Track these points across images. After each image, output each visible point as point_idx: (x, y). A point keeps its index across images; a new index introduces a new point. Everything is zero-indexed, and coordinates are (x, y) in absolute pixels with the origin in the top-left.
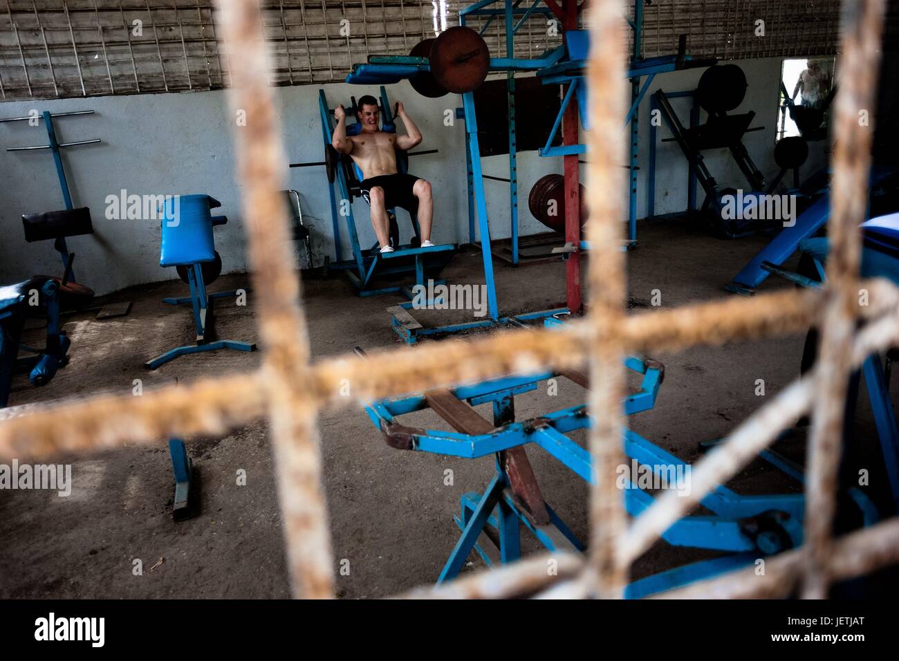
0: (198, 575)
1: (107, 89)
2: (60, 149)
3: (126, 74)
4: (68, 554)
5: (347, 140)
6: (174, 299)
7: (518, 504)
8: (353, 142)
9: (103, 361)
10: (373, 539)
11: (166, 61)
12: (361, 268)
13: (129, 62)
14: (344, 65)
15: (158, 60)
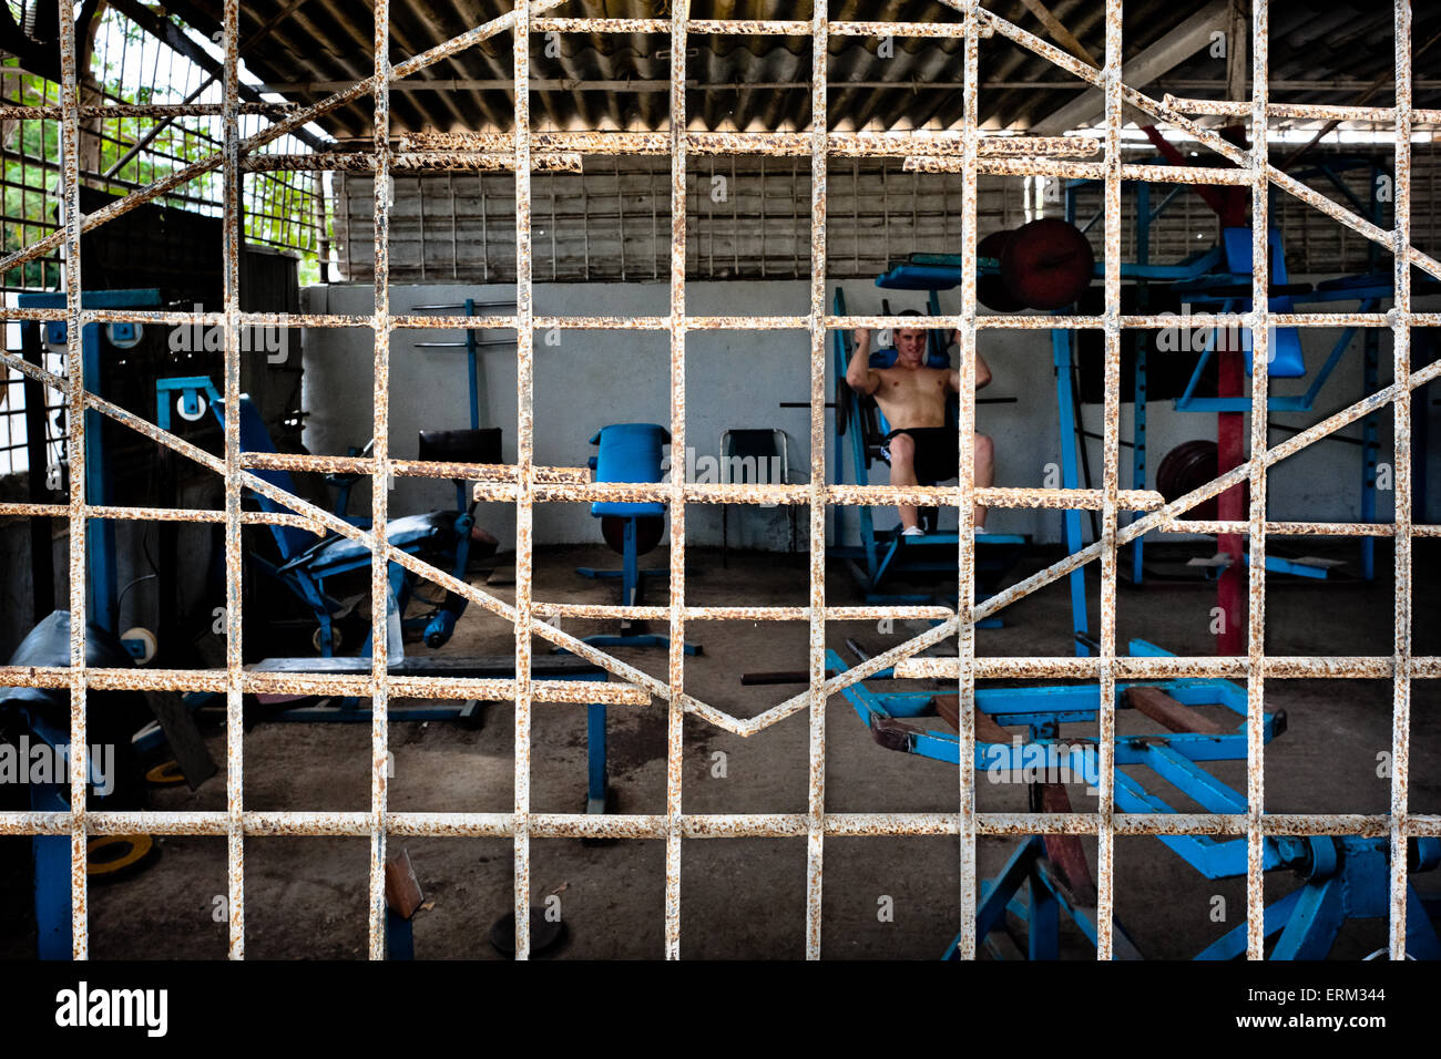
0: (610, 912)
1: (547, 273)
2: (478, 349)
3: (574, 255)
4: (454, 855)
5: (869, 374)
6: (591, 570)
7: (1054, 877)
8: (879, 378)
9: (496, 638)
10: (847, 919)
11: (627, 240)
12: (872, 557)
13: (580, 240)
14: (878, 253)
15: (618, 239)
